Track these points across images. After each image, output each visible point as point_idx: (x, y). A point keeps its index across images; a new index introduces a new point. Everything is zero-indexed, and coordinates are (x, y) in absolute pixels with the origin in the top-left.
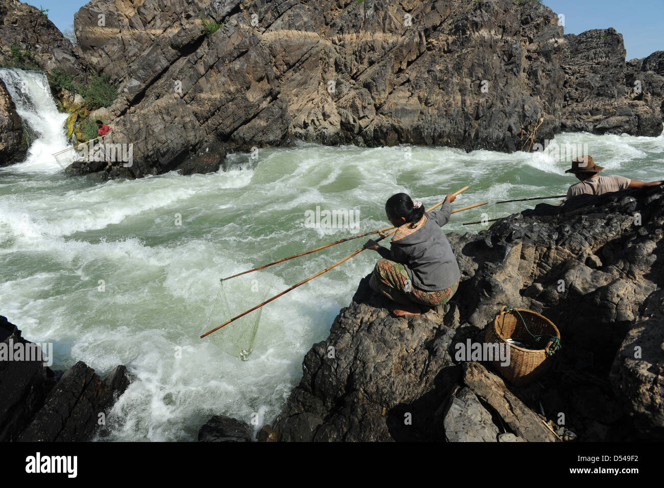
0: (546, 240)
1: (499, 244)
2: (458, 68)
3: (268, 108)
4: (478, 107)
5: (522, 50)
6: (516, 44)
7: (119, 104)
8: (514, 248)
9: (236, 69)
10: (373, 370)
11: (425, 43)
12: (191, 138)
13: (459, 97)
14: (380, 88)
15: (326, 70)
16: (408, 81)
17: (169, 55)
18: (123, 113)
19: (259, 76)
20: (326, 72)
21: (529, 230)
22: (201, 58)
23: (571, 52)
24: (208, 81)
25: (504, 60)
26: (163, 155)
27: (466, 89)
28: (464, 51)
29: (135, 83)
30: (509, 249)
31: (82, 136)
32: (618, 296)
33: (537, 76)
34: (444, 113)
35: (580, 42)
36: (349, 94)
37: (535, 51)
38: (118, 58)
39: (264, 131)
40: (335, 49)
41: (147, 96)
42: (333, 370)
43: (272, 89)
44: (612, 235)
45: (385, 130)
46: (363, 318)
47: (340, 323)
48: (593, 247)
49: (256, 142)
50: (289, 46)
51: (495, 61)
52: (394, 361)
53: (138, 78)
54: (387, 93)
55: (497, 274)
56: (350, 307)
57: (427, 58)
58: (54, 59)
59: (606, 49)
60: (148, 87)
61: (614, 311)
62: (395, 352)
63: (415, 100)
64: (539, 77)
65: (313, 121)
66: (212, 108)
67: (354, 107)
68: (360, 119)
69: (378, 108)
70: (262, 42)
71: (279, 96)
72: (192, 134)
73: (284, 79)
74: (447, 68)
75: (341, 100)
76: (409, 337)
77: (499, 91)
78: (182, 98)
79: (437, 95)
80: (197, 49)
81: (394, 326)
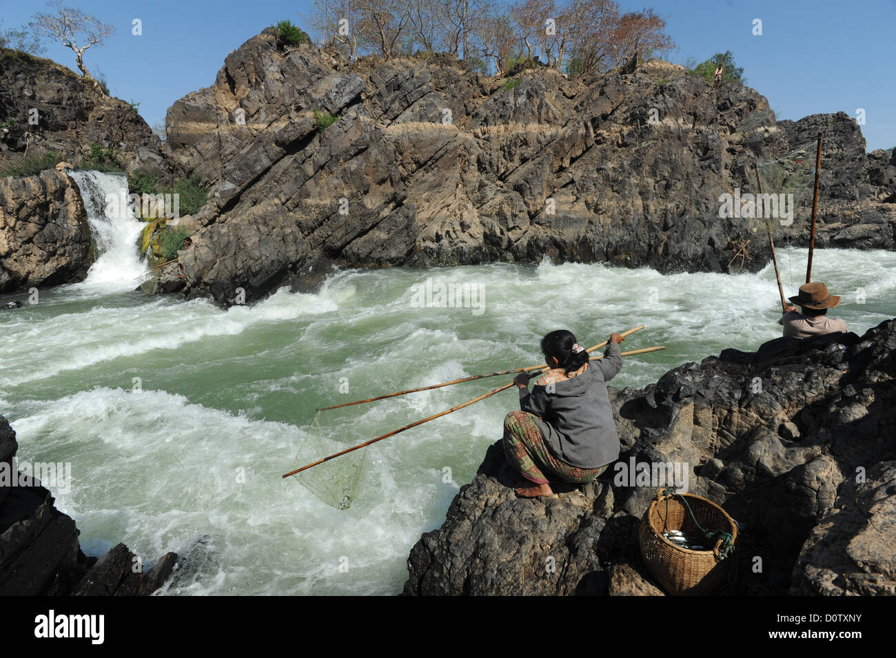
0: (726, 400)
1: (663, 403)
2: (637, 165)
3: (390, 216)
4: (666, 214)
5: (721, 142)
6: (712, 134)
7: (207, 211)
8: (684, 409)
9: (352, 169)
10: (496, 572)
11: (593, 135)
12: (291, 254)
13: (639, 202)
14: (536, 192)
15: (466, 169)
16: (572, 182)
17: (272, 154)
18: (212, 222)
19: (381, 177)
20: (465, 172)
21: (704, 386)
22: (310, 157)
23: (789, 142)
24: (317, 184)
25: (698, 155)
26: (255, 275)
27: (648, 191)
28: (644, 144)
29: (229, 186)
30: (676, 411)
31: (159, 250)
32: (818, 479)
33: (744, 173)
34: (621, 222)
35: (801, 130)
36: (495, 197)
37: (739, 143)
38: (212, 158)
39: (384, 245)
40: (478, 143)
41: (242, 202)
42: (445, 571)
43: (396, 193)
44: (812, 395)
45: (542, 244)
46: (488, 500)
47: (459, 506)
48: (788, 411)
49: (373, 259)
50: (419, 141)
51: (686, 156)
52: (524, 562)
53: (233, 181)
54: (545, 197)
55: (662, 444)
56: (472, 484)
57: (596, 153)
58: (138, 159)
59: (837, 138)
60: (243, 190)
61: (815, 501)
62: (526, 548)
63: (580, 206)
64: (747, 175)
65: (448, 232)
66: (320, 216)
67: (501, 215)
68: (509, 230)
69: (533, 217)
70: (386, 136)
71: (405, 202)
72: (293, 248)
73: (411, 180)
74: (622, 166)
75: (484, 207)
76: (545, 528)
77: (694, 194)
78: (283, 204)
79: (610, 200)
80: (306, 146)
81: (526, 512)
